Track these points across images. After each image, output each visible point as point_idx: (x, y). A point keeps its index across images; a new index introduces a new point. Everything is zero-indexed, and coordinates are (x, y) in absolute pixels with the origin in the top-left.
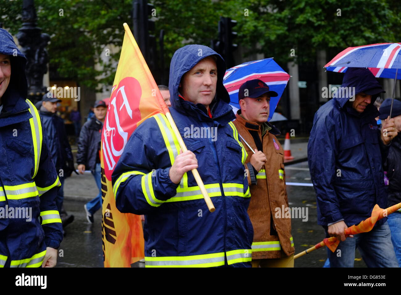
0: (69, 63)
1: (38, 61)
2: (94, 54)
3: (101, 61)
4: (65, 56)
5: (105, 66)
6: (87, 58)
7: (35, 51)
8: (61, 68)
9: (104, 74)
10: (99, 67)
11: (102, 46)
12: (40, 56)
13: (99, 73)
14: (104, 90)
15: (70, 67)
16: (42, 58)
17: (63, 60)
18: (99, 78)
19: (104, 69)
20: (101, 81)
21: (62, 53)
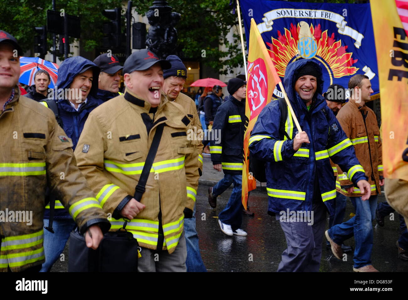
0: (195, 43)
1: (168, 40)
2: (220, 35)
3: (226, 42)
4: (191, 36)
5: (231, 48)
6: (212, 38)
7: (165, 30)
8: (186, 48)
9: (229, 55)
10: (224, 48)
11: (228, 27)
12: (169, 36)
13: (225, 54)
14: (229, 72)
15: (195, 47)
16: (172, 38)
17: (189, 40)
18: (223, 59)
19: (229, 51)
20: (226, 62)
21: (188, 33)
